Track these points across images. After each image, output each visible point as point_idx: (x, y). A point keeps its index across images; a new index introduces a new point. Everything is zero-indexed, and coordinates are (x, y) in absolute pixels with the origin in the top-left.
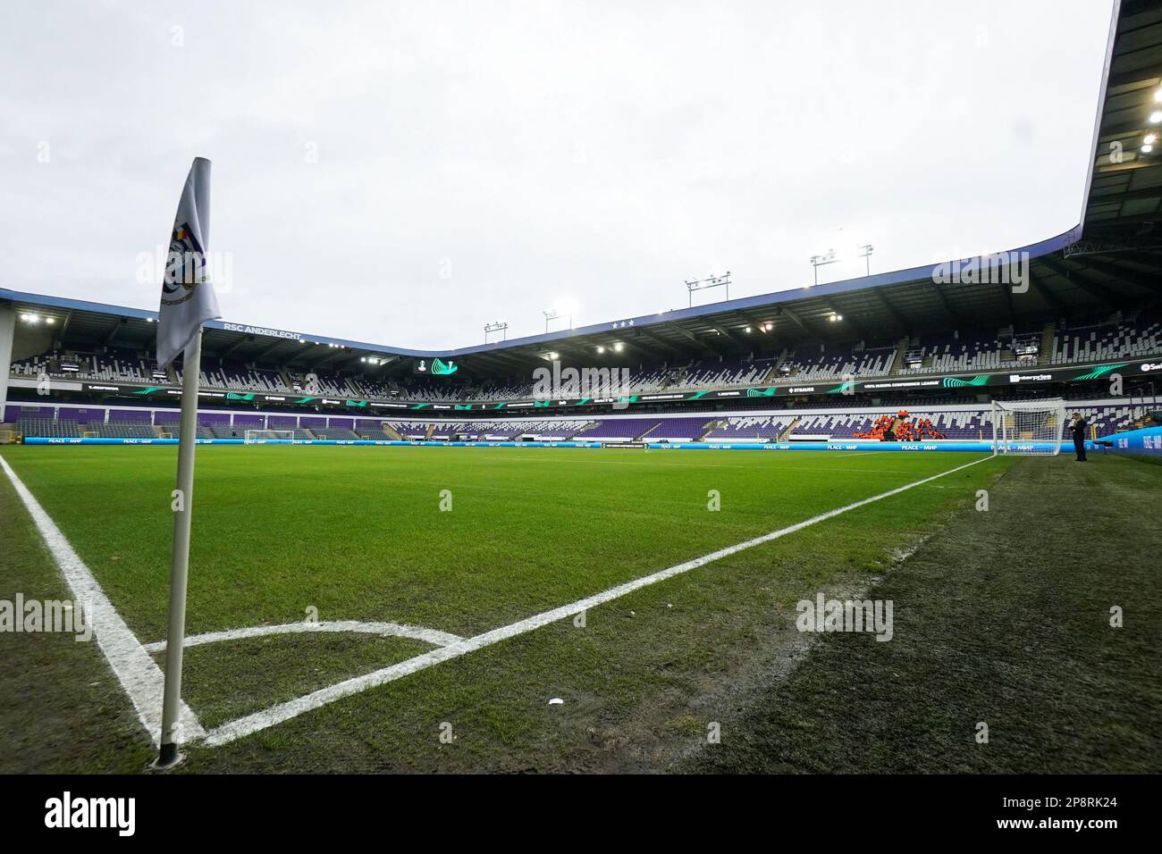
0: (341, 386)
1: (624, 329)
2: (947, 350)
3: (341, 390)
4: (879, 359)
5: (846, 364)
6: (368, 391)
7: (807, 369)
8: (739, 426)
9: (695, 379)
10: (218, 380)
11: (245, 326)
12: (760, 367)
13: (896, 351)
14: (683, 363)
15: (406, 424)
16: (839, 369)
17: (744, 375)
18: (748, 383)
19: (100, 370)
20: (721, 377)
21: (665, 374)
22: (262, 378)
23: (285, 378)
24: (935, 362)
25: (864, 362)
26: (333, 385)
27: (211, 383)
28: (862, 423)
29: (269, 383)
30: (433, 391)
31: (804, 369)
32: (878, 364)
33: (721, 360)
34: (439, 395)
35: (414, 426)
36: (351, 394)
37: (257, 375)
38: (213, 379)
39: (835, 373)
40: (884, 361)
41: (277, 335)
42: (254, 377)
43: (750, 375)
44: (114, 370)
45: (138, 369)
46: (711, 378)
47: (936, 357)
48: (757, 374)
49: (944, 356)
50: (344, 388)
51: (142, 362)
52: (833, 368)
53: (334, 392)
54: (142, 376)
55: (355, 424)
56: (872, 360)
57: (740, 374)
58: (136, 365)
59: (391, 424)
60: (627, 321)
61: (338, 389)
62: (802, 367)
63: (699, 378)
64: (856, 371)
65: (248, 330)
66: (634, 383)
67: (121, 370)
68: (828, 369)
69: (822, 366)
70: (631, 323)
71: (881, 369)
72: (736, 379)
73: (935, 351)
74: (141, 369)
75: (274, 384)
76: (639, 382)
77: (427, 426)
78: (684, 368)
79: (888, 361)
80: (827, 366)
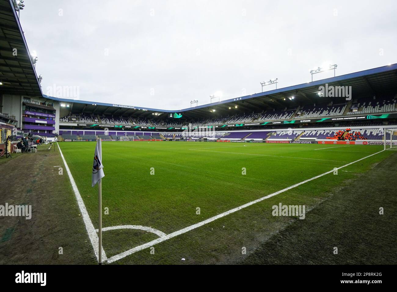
0: (147, 122)
1: (238, 101)
2: (370, 104)
3: (147, 124)
4: (339, 108)
5: (324, 111)
6: (155, 124)
7: (308, 113)
8: (280, 134)
9: (264, 117)
10: (112, 122)
11: (119, 105)
12: (289, 113)
13: (346, 105)
14: (260, 112)
15: (167, 134)
16: (321, 113)
17: (283, 116)
18: (285, 119)
19: (81, 120)
20: (274, 117)
21: (253, 116)
22: (124, 121)
23: (131, 121)
24: (364, 109)
25: (332, 110)
26: (145, 122)
27: (110, 123)
28: (330, 133)
29: (126, 122)
30: (175, 123)
31: (307, 113)
32: (338, 110)
33: (274, 110)
34: (177, 125)
35: (169, 135)
36: (150, 125)
37: (123, 120)
38: (111, 121)
39: (320, 114)
40: (341, 109)
41: (128, 107)
42: (122, 120)
43: (285, 116)
44: (85, 120)
45: (91, 119)
46: (270, 117)
47: (365, 107)
48: (288, 115)
49: (368, 106)
50: (148, 123)
51: (92, 117)
52: (319, 113)
53: (145, 124)
54: (92, 121)
55: (151, 134)
56: (335, 109)
57: (281, 115)
58: (90, 118)
59: (162, 134)
60: (239, 98)
61: (146, 123)
62: (306, 112)
63: (265, 117)
64: (328, 113)
65: (119, 106)
66: (242, 119)
67: (87, 120)
68: (317, 113)
69: (314, 112)
70: (241, 99)
71: (340, 112)
72: (279, 118)
73: (364, 105)
74: (92, 119)
75: (128, 122)
76: (243, 119)
77: (173, 134)
78: (261, 114)
80: (316, 111)
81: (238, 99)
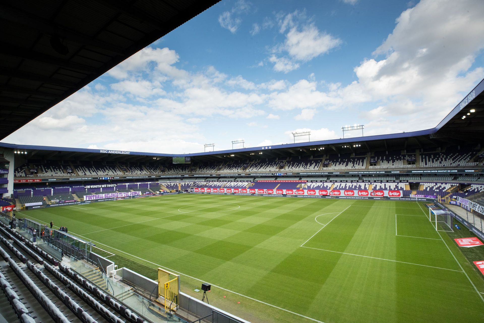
1: (267, 150)
2: (384, 159)
4: (361, 161)
5: (349, 162)
6: (152, 171)
7: (335, 164)
8: (312, 187)
9: (291, 166)
10: (93, 172)
12: (317, 162)
13: (366, 158)
14: (285, 158)
15: (169, 184)
16: (347, 165)
17: (311, 165)
18: (312, 169)
19: (46, 172)
20: (301, 166)
21: (278, 163)
22: (110, 169)
23: (119, 168)
24: (381, 163)
25: (355, 162)
26: (138, 169)
27: (91, 174)
28: (358, 187)
29: (113, 171)
30: (178, 169)
31: (334, 164)
32: (361, 164)
33: (300, 158)
34: (181, 171)
35: (172, 184)
36: (146, 173)
37: (108, 167)
38: (91, 171)
40: (363, 162)
41: (121, 153)
42: (107, 169)
43: (313, 166)
44: (52, 171)
45: (61, 170)
46: (298, 166)
47: (381, 161)
48: (316, 165)
49: (384, 161)
50: (143, 170)
51: (61, 166)
52: (345, 164)
53: (139, 172)
54: (64, 173)
55: (149, 185)
56: (358, 161)
57: (309, 165)
58: (59, 168)
59: (163, 184)
60: (268, 147)
61: (141, 171)
62: (333, 163)
63: (293, 166)
64: (353, 166)
65: (109, 152)
66: (265, 167)
67: (55, 171)
68: (343, 164)
69: (340, 163)
70: (270, 148)
71: (363, 165)
72: (308, 167)
73: (380, 159)
75: (115, 171)
76: (268, 166)
77: (178, 184)
78: (285, 161)
79: (364, 162)
81: (266, 148)
